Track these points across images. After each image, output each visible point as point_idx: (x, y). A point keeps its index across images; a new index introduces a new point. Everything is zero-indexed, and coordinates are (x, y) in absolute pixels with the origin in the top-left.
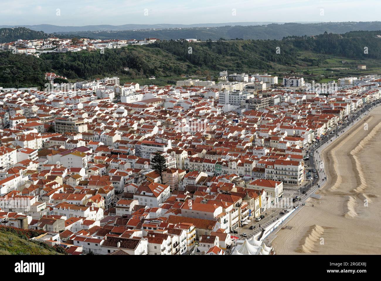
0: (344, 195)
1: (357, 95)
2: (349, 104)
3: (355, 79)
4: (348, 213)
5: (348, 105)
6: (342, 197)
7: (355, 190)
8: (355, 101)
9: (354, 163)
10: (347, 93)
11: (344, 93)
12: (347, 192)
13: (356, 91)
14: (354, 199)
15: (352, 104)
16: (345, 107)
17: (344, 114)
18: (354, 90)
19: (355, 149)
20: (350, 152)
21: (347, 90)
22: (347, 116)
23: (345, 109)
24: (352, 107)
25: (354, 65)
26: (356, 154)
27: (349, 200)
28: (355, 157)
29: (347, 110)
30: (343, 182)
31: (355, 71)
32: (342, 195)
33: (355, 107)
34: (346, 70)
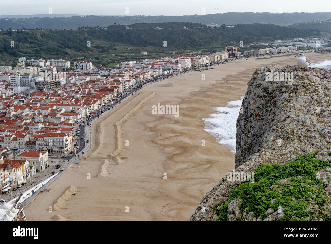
0: (102, 159)
1: (132, 75)
2: (123, 84)
3: (135, 62)
4: (101, 173)
5: (121, 84)
6: (100, 161)
7: (112, 154)
8: (129, 81)
9: (116, 132)
10: (124, 74)
11: (122, 75)
12: (105, 156)
13: (132, 73)
14: (109, 161)
15: (126, 83)
16: (119, 86)
17: (118, 92)
18: (130, 72)
19: (121, 121)
20: (116, 123)
21: (124, 71)
22: (121, 94)
23: (118, 87)
24: (126, 86)
25: (138, 51)
26: (121, 125)
27: (104, 163)
28: (118, 127)
29: (121, 89)
30: (104, 148)
31: (138, 57)
32: (99, 159)
33: (129, 86)
34: (131, 55)
